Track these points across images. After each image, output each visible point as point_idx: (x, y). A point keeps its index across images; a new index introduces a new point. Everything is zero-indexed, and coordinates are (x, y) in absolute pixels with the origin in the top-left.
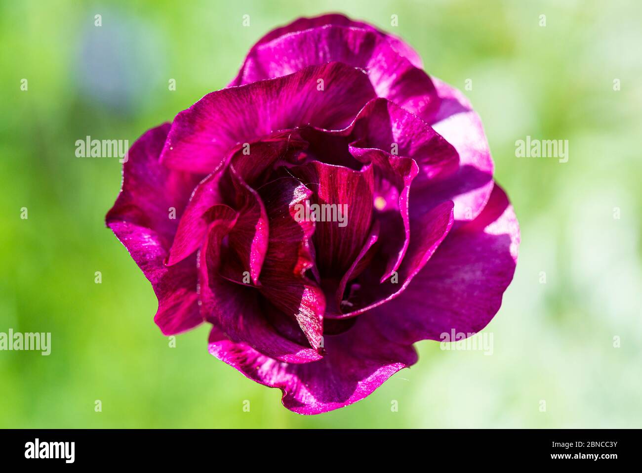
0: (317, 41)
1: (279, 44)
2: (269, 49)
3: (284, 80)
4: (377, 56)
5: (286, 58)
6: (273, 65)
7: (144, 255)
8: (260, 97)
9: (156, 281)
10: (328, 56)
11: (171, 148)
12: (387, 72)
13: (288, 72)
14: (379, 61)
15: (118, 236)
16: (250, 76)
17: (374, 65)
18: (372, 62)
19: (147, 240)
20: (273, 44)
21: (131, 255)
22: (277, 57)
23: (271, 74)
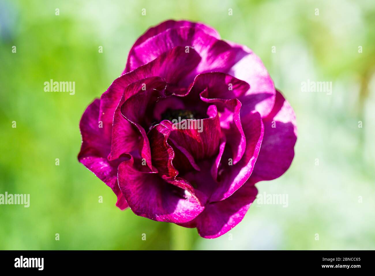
0: (165, 38)
1: (146, 45)
2: (140, 48)
3: (152, 63)
4: (197, 38)
5: (151, 52)
6: (144, 56)
7: (103, 174)
8: (142, 75)
9: (113, 186)
10: (172, 45)
11: (104, 114)
12: (204, 45)
13: (153, 58)
14: (199, 41)
15: (87, 167)
16: (134, 65)
17: (197, 43)
18: (195, 41)
19: (102, 165)
20: (142, 46)
21: (97, 176)
22: (145, 52)
23: (144, 61)
